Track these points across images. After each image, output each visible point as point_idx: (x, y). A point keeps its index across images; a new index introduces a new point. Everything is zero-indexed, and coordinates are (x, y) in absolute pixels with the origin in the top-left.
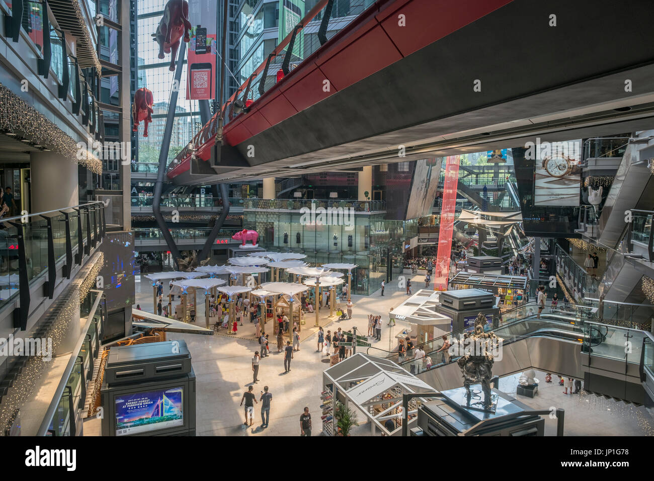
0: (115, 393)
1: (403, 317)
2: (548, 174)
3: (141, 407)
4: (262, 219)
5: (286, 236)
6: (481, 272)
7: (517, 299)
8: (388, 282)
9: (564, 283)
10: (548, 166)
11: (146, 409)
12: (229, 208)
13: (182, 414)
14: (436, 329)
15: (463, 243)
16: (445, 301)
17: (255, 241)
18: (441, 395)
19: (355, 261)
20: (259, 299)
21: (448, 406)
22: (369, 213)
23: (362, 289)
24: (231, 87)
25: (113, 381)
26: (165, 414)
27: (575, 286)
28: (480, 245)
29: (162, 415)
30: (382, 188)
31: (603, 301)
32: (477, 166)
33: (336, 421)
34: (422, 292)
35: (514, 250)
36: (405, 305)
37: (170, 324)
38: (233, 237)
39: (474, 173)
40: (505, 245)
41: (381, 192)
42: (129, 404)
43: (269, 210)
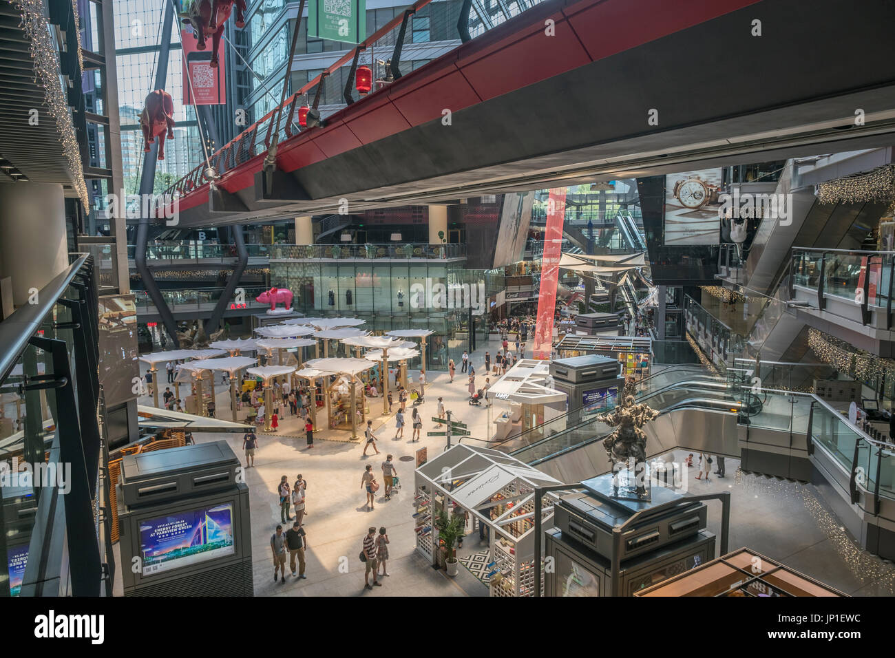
0: (139, 517)
1: (505, 395)
2: (680, 205)
3: (176, 533)
4: (297, 273)
5: (331, 295)
6: (593, 333)
7: (642, 366)
8: (470, 352)
9: (697, 344)
10: (681, 194)
11: (183, 536)
12: (247, 259)
13: (233, 539)
14: (547, 409)
15: (562, 297)
16: (557, 372)
17: (289, 303)
18: (582, 486)
19: (428, 326)
20: (307, 382)
21: (592, 499)
22: (446, 261)
23: (439, 362)
24: (240, 86)
25: (135, 501)
26: (208, 541)
27: (714, 345)
28: (587, 299)
29: (205, 542)
30: (459, 226)
31: (761, 361)
32: (577, 195)
33: (436, 533)
34: (523, 362)
35: (628, 304)
36: (505, 380)
37: (192, 422)
38: (258, 298)
39: (574, 204)
40: (618, 298)
41: (459, 231)
42: (159, 530)
43: (306, 260)
